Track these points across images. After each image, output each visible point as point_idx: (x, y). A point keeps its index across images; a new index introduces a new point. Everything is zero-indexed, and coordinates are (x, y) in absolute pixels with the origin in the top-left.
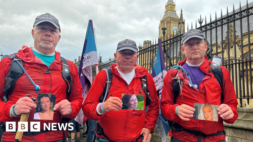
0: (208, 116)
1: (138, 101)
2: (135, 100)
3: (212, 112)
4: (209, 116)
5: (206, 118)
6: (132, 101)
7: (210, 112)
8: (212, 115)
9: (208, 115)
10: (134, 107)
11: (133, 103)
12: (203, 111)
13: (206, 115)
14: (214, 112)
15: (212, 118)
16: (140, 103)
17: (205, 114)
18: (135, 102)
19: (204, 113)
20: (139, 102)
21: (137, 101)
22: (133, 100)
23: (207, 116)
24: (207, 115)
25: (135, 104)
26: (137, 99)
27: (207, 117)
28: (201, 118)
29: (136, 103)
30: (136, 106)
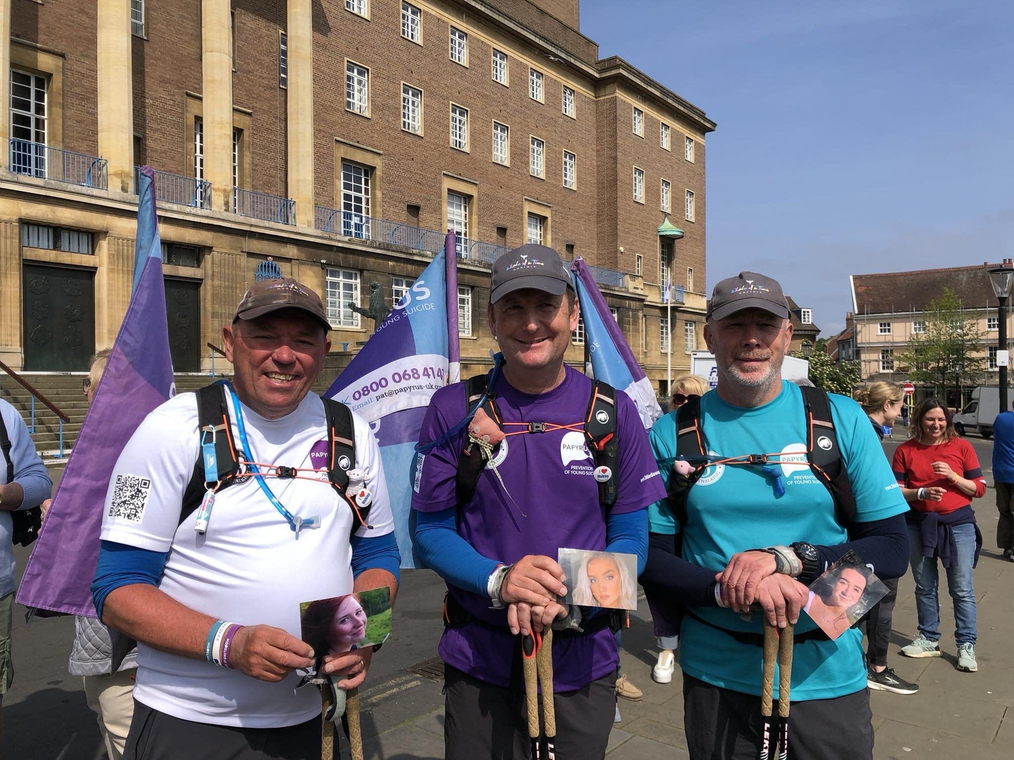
0: (603, 593)
1: (368, 616)
2: (354, 615)
3: (616, 578)
4: (608, 593)
5: (598, 598)
6: (344, 621)
7: (612, 577)
8: (619, 587)
9: (605, 589)
10: (353, 641)
11: (347, 626)
12: (589, 576)
13: (599, 588)
14: (624, 578)
15: (618, 600)
16: (375, 620)
17: (595, 586)
18: (357, 621)
19: (591, 581)
20: (371, 618)
21: (362, 617)
22: (349, 616)
23: (601, 592)
24: (601, 590)
25: (356, 631)
26: (361, 609)
27: (601, 597)
28: (582, 601)
29: (361, 626)
30: (363, 635)
